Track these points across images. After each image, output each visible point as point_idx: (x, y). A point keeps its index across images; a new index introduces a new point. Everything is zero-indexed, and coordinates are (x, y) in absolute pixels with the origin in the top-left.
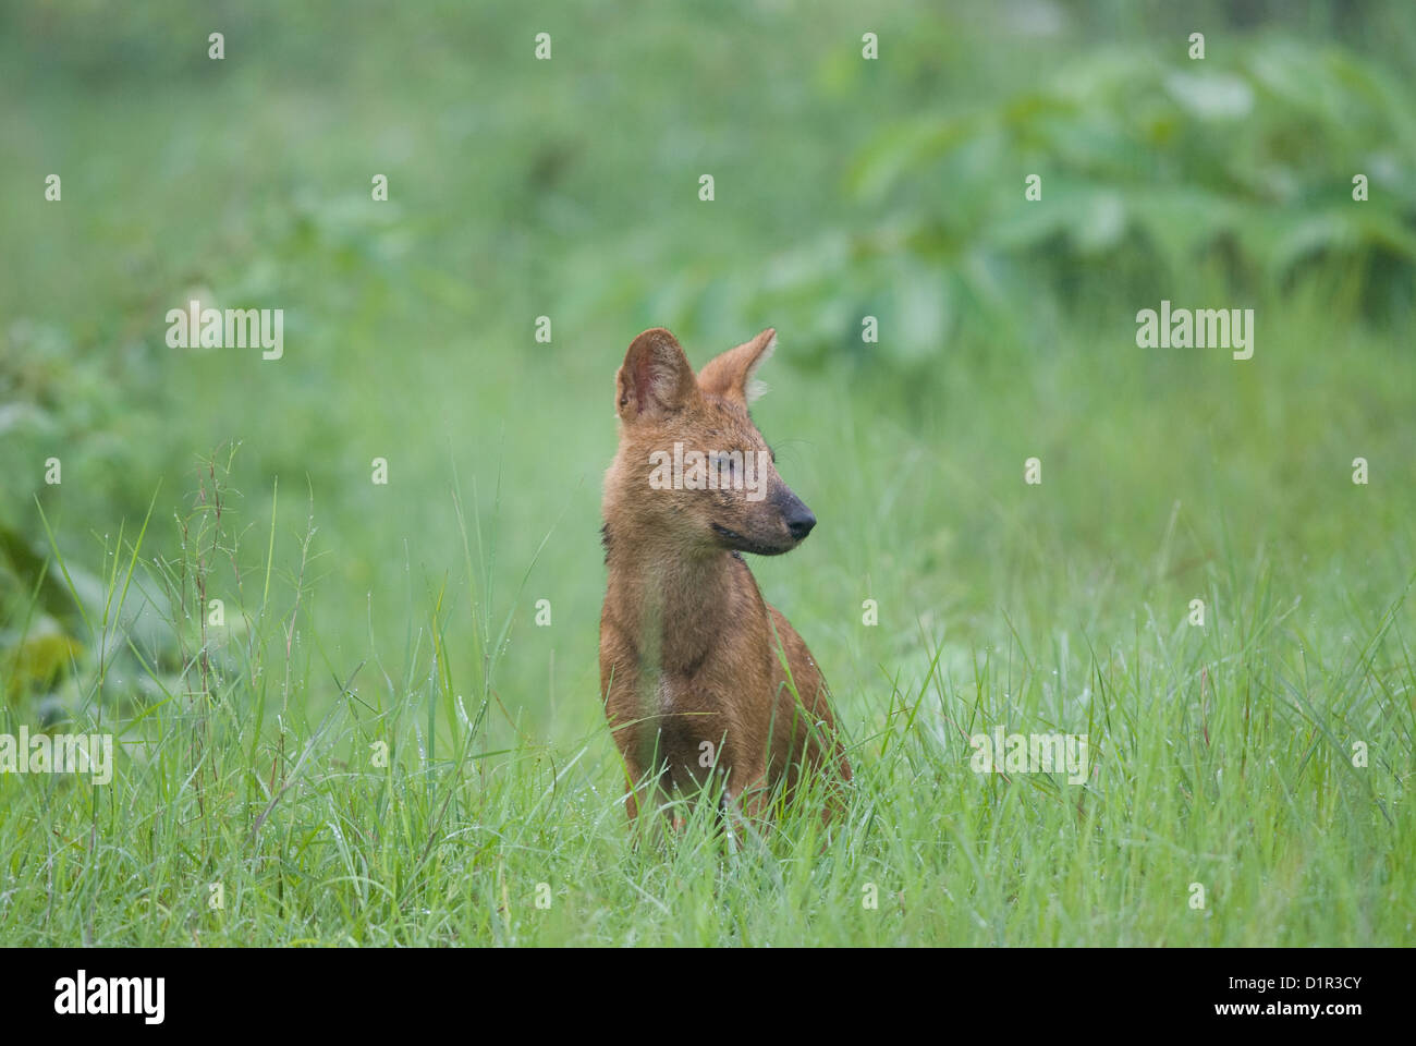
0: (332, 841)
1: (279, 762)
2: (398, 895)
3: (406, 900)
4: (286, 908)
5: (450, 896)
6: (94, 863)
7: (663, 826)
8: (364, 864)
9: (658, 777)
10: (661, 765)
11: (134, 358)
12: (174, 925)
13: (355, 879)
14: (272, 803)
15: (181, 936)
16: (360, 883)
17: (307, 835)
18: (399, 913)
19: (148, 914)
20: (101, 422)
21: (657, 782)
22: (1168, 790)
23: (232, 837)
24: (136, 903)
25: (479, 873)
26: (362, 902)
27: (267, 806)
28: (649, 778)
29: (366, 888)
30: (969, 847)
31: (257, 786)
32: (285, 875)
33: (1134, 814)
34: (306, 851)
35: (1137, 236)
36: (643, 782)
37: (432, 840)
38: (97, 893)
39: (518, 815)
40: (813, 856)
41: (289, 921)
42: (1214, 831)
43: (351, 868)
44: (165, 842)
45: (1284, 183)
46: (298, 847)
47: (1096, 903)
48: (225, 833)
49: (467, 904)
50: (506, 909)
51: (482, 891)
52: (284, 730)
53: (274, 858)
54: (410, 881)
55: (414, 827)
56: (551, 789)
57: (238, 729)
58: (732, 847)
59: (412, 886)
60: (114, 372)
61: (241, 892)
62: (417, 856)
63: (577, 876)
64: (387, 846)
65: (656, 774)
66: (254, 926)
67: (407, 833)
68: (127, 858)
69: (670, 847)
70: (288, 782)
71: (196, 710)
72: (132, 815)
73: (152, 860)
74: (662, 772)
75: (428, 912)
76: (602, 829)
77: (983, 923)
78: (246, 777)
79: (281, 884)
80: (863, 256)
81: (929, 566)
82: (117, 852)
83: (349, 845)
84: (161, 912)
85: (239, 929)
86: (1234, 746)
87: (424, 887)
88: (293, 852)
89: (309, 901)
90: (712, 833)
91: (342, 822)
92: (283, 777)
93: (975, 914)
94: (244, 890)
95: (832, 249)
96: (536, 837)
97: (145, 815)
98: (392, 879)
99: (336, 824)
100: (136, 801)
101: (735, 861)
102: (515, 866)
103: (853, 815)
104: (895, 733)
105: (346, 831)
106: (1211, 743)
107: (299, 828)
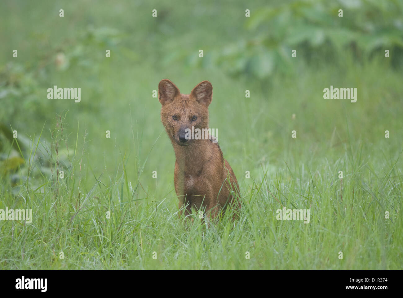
0: (93, 224)
1: (78, 201)
2: (111, 240)
3: (113, 241)
4: (80, 243)
5: (126, 241)
6: (25, 230)
7: (187, 221)
8: (102, 231)
9: (186, 207)
10: (187, 203)
11: (42, 73)
12: (48, 248)
13: (99, 235)
14: (76, 213)
15: (50, 251)
16: (101, 237)
17: (86, 222)
18: (111, 245)
19: (40, 245)
20: (32, 92)
21: (186, 209)
22: (330, 215)
23: (64, 222)
24: (37, 241)
25: (135, 234)
26: (101, 241)
27: (75, 214)
28: (183, 207)
29: (103, 238)
30: (274, 231)
31: (72, 207)
32: (80, 233)
33: (321, 221)
34: (86, 226)
35: (328, 42)
36: (181, 209)
37: (121, 224)
38: (26, 238)
39: (146, 217)
40: (230, 230)
41: (80, 247)
42: (343, 227)
43: (98, 232)
44: (46, 223)
45: (370, 27)
46: (83, 225)
47: (309, 246)
48: (63, 221)
49: (131, 243)
50: (142, 245)
51: (135, 240)
52: (80, 192)
53: (76, 229)
54: (115, 236)
55: (117, 220)
56: (155, 210)
57: (67, 190)
58: (207, 227)
59: (116, 237)
60: (36, 77)
61: (66, 238)
62: (117, 228)
63: (162, 235)
64: (108, 226)
65: (185, 206)
66: (70, 248)
67: (114, 222)
68: (35, 228)
69: (189, 227)
70: (81, 207)
71: (55, 186)
72: (36, 216)
73: (42, 229)
74: (187, 205)
75: (120, 245)
76: (170, 221)
77: (277, 253)
78: (69, 205)
79: (78, 236)
80: (250, 46)
81: (266, 141)
82: (32, 226)
83: (98, 226)
84: (44, 244)
85: (66, 249)
86: (349, 203)
87: (119, 237)
88: (82, 226)
89: (87, 241)
90: (201, 224)
91: (96, 218)
92: (79, 205)
93: (275, 250)
94: (68, 238)
95: (242, 44)
96: (151, 224)
97: (40, 215)
98: (110, 236)
99: (94, 219)
100: (38, 212)
101: (207, 231)
102: (145, 231)
103: (241, 219)
104: (254, 195)
105: (97, 221)
106: (343, 200)
107: (84, 219)
